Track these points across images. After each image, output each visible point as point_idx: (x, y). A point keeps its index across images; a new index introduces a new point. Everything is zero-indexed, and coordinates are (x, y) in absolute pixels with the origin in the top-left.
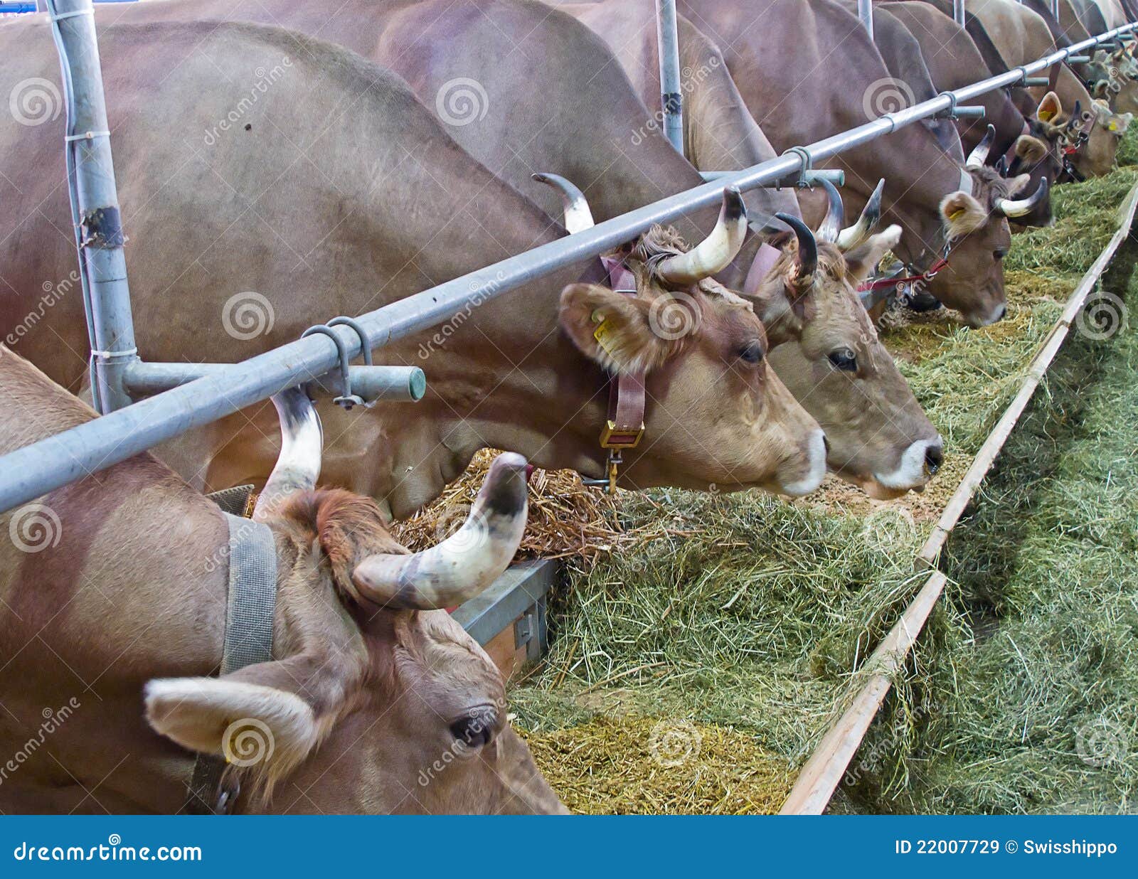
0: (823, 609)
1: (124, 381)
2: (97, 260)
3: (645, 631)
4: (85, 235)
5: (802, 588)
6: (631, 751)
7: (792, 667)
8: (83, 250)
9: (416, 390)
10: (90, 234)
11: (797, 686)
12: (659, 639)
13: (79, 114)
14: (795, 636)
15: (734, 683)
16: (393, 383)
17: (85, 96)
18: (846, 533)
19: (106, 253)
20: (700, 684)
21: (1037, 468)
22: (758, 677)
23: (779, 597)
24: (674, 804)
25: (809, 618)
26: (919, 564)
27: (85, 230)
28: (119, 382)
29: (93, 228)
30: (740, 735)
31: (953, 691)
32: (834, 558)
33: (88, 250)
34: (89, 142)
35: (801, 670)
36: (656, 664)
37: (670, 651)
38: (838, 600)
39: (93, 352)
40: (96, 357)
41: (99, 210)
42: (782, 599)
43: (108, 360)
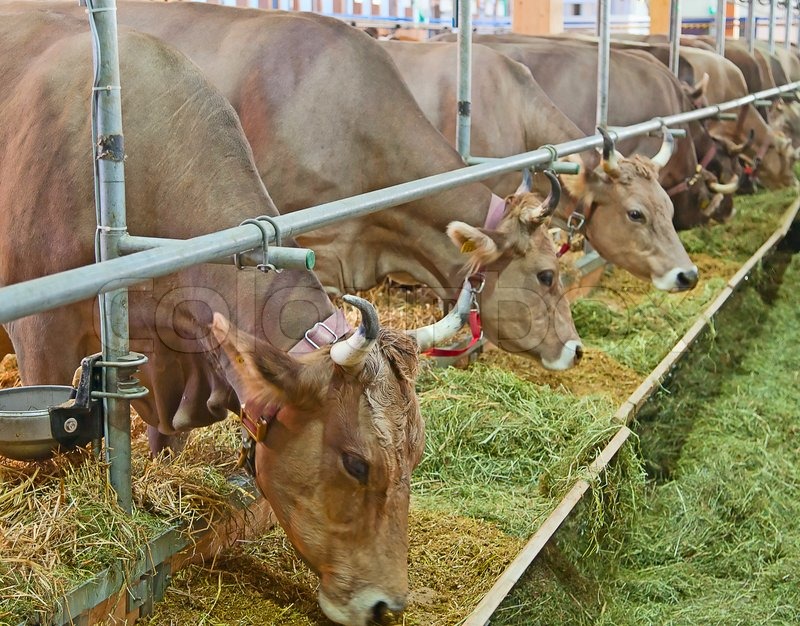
0: (547, 453)
1: (118, 246)
2: (107, 168)
3: (427, 458)
4: (100, 151)
5: (534, 438)
6: (416, 528)
7: (525, 489)
8: (97, 162)
9: (309, 264)
10: (104, 150)
11: (528, 500)
12: (436, 464)
13: (103, 73)
14: (527, 469)
15: (484, 496)
16: (295, 258)
17: (108, 62)
18: (566, 404)
19: (114, 164)
20: (463, 494)
21: (705, 390)
22: (501, 493)
23: (518, 442)
24: (444, 559)
25: (538, 459)
26: (614, 421)
27: (101, 148)
28: (115, 247)
29: (106, 146)
30: (489, 524)
31: (632, 505)
32: (557, 419)
33: (101, 162)
34: (108, 91)
35: (530, 491)
36: (433, 480)
37: (442, 474)
38: (558, 447)
39: (99, 227)
40: (100, 230)
41: (111, 136)
42: (520, 444)
43: (109, 232)
